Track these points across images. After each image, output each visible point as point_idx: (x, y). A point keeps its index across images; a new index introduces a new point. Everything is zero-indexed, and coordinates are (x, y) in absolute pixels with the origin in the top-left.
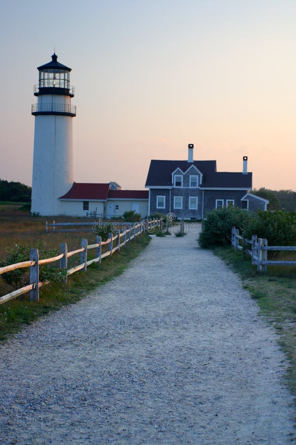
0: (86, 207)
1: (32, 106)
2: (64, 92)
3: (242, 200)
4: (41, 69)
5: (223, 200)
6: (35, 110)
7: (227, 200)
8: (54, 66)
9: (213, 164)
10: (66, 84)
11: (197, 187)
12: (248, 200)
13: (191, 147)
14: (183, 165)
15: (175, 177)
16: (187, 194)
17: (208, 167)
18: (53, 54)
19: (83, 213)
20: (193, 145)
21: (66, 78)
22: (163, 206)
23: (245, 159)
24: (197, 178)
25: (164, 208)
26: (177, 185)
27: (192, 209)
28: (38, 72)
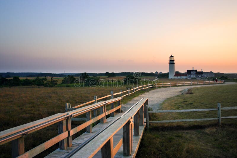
2: (173, 60)
4: (170, 57)
5: (199, 76)
6: (169, 63)
8: (172, 57)
9: (197, 70)
11: (195, 74)
13: (193, 68)
14: (193, 71)
15: (191, 72)
16: (193, 75)
17: (196, 71)
23: (202, 70)
24: (195, 72)
25: (190, 77)
27: (194, 77)
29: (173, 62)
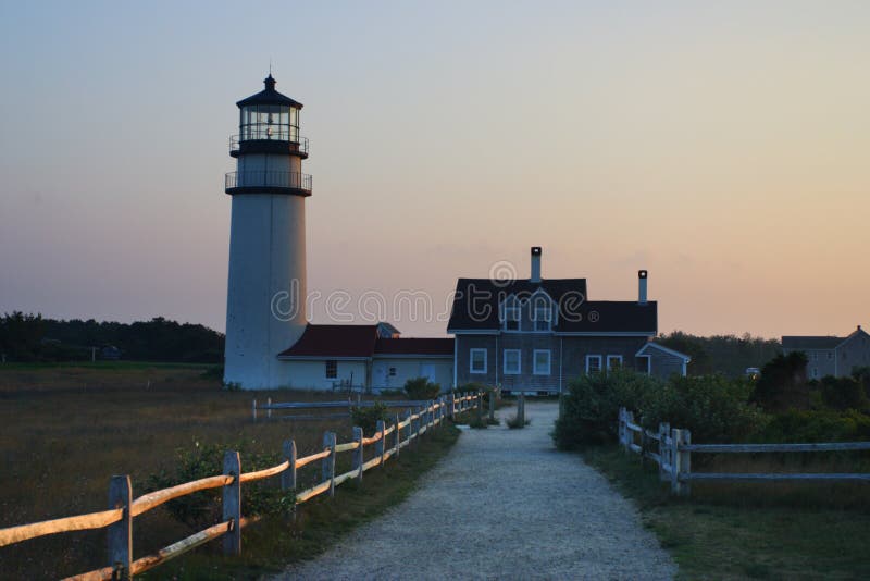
0: (331, 373)
1: (226, 176)
2: (289, 150)
3: (638, 355)
4: (241, 104)
5: (600, 357)
6: (233, 184)
7: (609, 357)
8: (270, 100)
9: (579, 285)
10: (293, 133)
11: (550, 331)
12: (649, 356)
13: (536, 253)
16: (528, 345)
18: (267, 77)
19: (325, 384)
20: (540, 249)
21: (293, 122)
22: (482, 369)
23: (643, 276)
25: (485, 372)
26: (509, 328)
27: (542, 373)
28: (239, 110)
29: (278, 164)
